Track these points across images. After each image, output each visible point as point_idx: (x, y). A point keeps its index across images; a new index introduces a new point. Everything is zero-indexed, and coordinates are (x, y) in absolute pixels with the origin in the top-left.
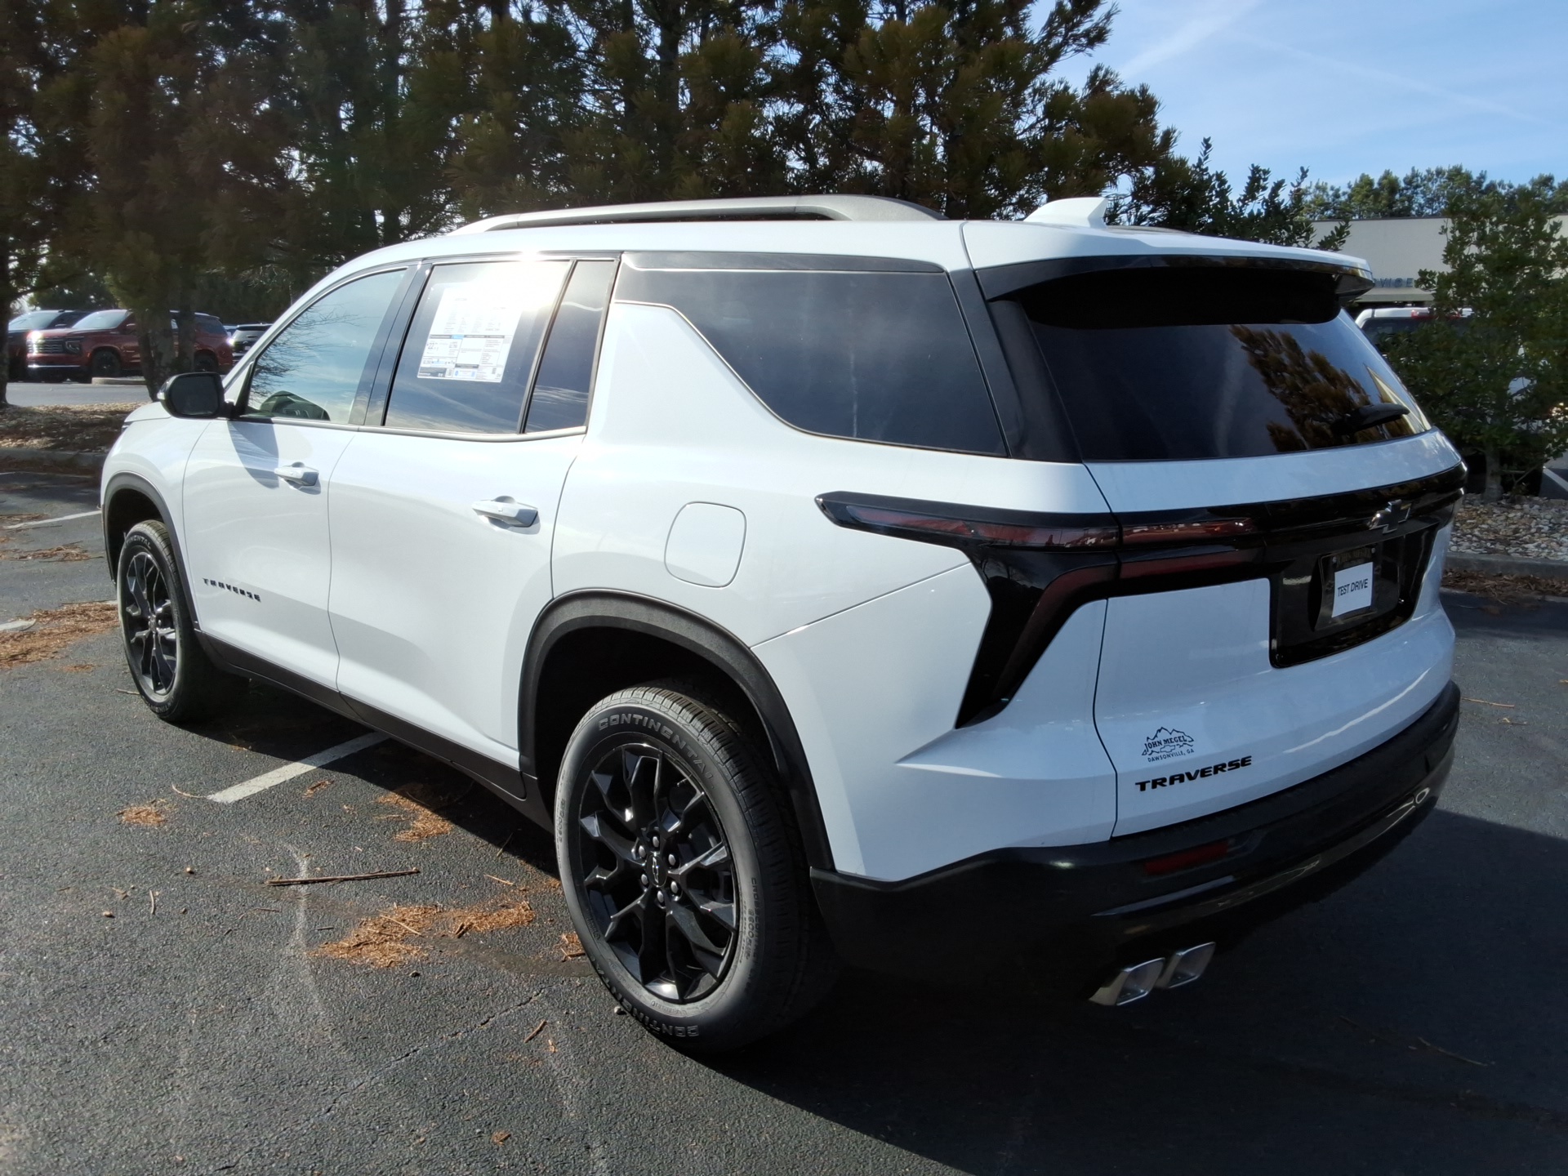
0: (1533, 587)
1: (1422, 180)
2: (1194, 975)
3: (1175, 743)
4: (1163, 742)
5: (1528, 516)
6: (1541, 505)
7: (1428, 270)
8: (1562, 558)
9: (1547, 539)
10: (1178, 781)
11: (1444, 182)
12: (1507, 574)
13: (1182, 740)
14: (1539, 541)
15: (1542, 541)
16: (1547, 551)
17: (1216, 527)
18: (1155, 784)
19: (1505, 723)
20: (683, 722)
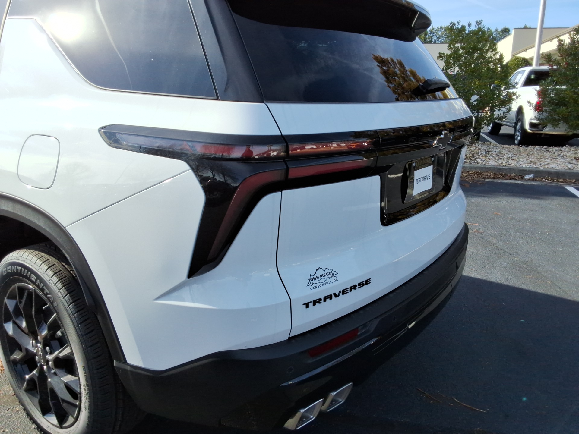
0: (480, 176)
1: (436, 31)
2: (342, 401)
3: (327, 277)
4: (319, 277)
5: (478, 149)
6: (482, 144)
7: (442, 52)
8: (491, 164)
9: (485, 157)
10: (329, 299)
11: (443, 31)
12: (471, 171)
13: (331, 274)
14: (482, 158)
15: (483, 158)
16: (485, 162)
17: (353, 146)
18: (314, 303)
19: (475, 232)
20: (42, 272)
